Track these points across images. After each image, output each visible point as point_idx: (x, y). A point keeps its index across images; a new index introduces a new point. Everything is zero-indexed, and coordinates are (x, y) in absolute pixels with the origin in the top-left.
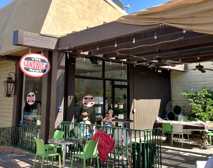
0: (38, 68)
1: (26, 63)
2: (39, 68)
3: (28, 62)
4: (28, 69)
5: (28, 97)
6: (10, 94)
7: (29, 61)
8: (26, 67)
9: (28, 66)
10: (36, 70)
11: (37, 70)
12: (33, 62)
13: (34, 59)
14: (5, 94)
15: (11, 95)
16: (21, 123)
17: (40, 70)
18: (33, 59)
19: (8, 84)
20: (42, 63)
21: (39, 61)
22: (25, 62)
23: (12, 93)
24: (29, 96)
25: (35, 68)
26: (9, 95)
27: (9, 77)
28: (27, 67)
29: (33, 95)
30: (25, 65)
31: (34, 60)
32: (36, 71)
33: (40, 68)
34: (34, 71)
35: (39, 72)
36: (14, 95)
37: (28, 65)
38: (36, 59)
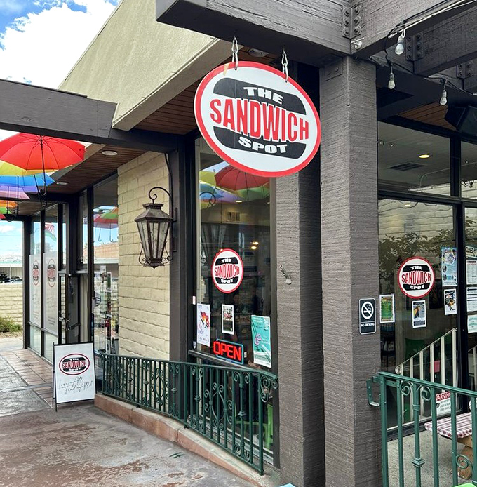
0: (271, 135)
1: (222, 109)
2: (276, 134)
3: (229, 103)
4: (230, 139)
5: (214, 266)
6: (159, 257)
7: (235, 101)
8: (221, 125)
9: (232, 121)
10: (265, 143)
11: (271, 143)
12: (253, 105)
13: (256, 92)
14: (143, 257)
15: (161, 260)
16: (196, 349)
17: (280, 143)
18: (251, 92)
19: (151, 224)
20: (287, 113)
21: (276, 104)
22: (219, 103)
23: (165, 255)
24: (219, 262)
25: (262, 133)
26: (154, 262)
27: (151, 202)
28: (229, 127)
29: (234, 261)
30: (216, 118)
31: (256, 97)
32: (267, 148)
33: (280, 137)
34: (256, 146)
35: (278, 153)
36: (171, 259)
37: (229, 117)
38: (261, 93)
